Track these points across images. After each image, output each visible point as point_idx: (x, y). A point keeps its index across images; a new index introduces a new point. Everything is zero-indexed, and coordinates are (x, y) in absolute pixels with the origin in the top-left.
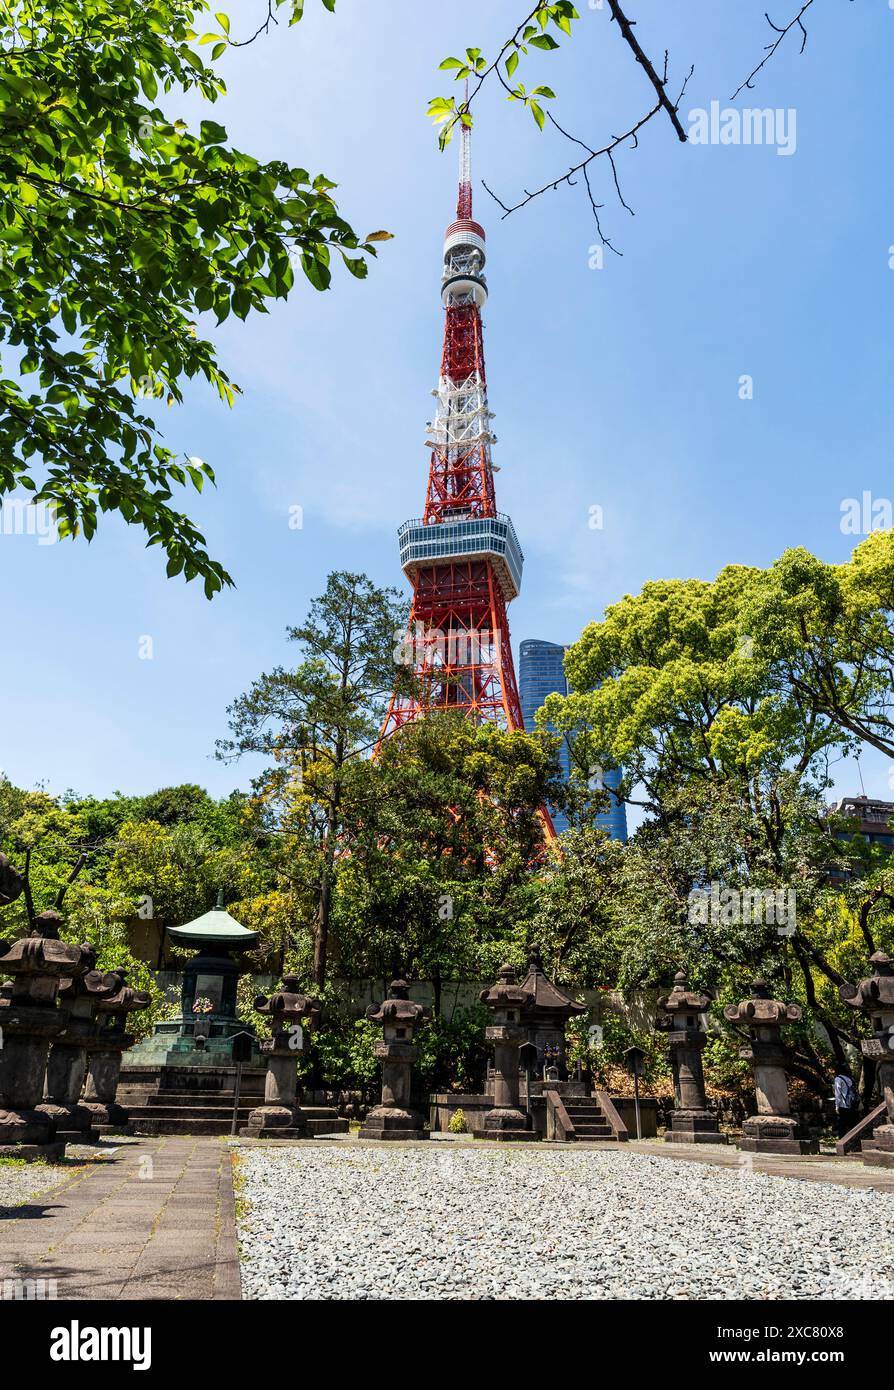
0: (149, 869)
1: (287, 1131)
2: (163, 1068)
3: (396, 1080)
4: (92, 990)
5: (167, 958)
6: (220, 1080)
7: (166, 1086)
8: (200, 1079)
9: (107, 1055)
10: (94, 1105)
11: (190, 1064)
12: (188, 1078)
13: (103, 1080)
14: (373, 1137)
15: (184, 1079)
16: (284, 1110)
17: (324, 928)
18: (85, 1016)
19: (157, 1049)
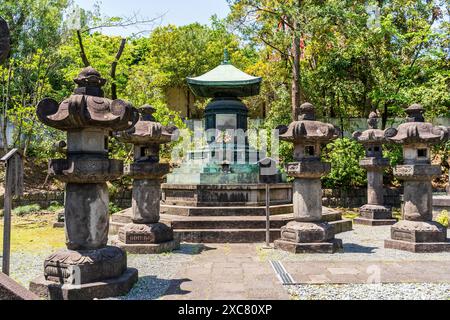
0: (173, 55)
1: (322, 247)
2: (199, 186)
3: (421, 196)
4: (98, 119)
5: (193, 111)
6: (245, 193)
7: (202, 201)
8: (229, 194)
9: (146, 183)
10: (141, 226)
11: (220, 182)
12: (219, 193)
13: (145, 204)
14: (404, 249)
15: (216, 194)
16: (316, 227)
17: (298, 83)
18: (98, 149)
19: (191, 171)
